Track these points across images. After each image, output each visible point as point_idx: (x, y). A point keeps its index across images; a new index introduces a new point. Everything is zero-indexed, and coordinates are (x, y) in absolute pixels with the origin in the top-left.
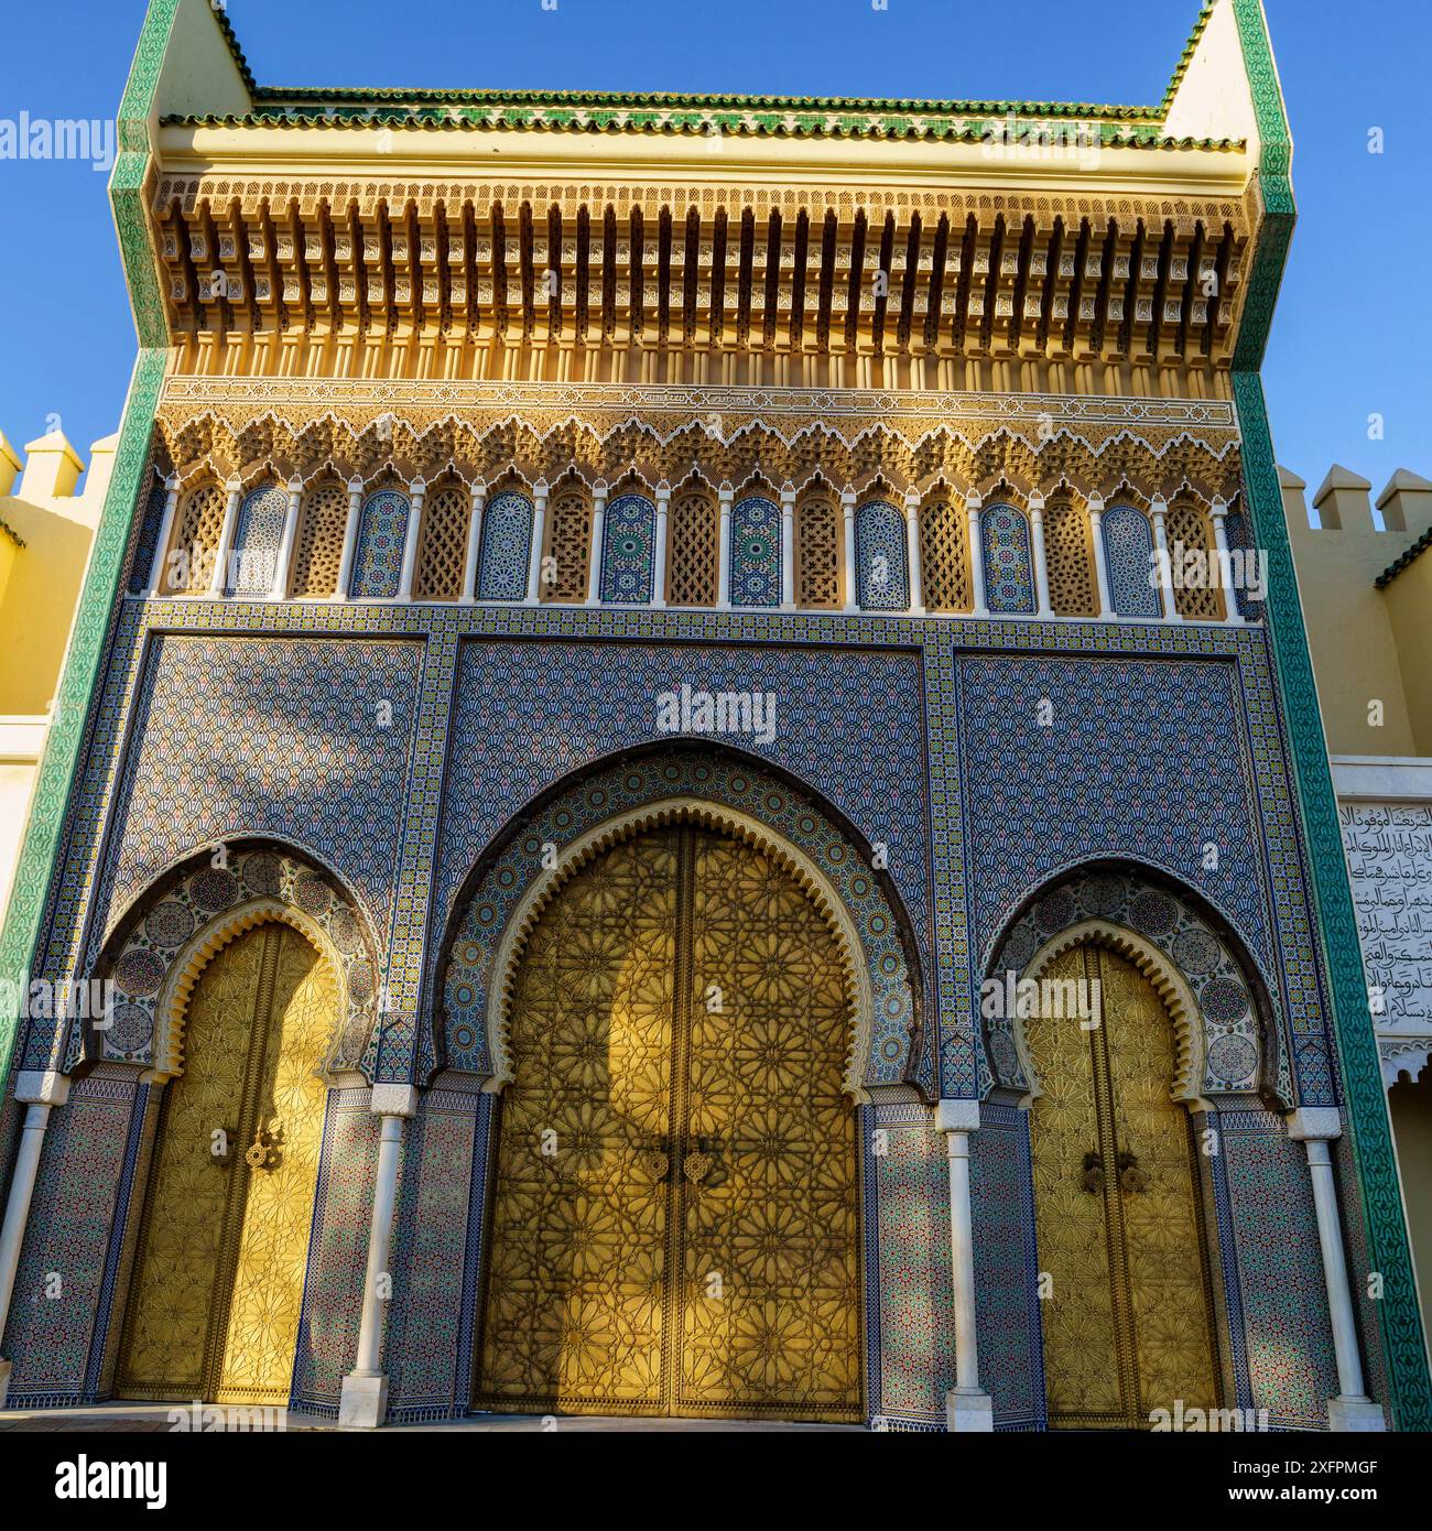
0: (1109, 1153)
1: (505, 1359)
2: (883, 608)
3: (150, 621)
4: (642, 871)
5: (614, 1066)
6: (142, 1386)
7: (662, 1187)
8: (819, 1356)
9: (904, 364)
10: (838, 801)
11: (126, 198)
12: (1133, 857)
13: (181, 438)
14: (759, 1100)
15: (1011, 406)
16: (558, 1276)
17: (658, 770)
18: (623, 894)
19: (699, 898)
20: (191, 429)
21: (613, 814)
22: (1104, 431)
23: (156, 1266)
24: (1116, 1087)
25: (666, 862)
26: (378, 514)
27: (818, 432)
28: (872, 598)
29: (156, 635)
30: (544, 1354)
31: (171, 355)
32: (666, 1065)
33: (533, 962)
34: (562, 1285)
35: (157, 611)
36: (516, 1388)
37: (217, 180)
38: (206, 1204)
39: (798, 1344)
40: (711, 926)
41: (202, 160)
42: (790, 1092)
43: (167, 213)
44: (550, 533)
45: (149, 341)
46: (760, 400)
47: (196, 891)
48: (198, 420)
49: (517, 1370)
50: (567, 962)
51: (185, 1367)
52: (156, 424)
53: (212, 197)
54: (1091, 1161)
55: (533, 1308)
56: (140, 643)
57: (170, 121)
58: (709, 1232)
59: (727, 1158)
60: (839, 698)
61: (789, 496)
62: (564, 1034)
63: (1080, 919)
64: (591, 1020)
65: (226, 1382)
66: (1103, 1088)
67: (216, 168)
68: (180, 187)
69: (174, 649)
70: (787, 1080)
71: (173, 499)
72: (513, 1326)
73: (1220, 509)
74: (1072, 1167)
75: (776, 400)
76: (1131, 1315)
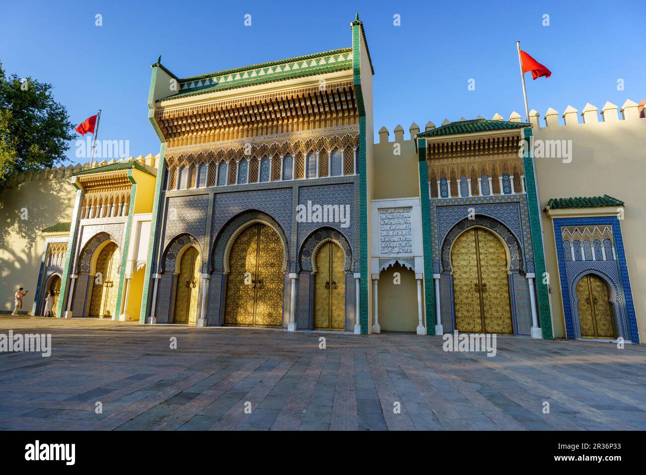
0: (331, 282)
1: (229, 317)
2: (288, 179)
3: (166, 196)
4: (252, 233)
5: (247, 268)
6: (178, 321)
7: (254, 289)
8: (278, 317)
9: (298, 125)
10: (277, 219)
11: (151, 119)
12: (329, 226)
13: (169, 160)
14: (270, 274)
15: (312, 133)
16: (237, 304)
17: (249, 215)
18: (248, 237)
19: (261, 237)
20: (170, 158)
21: (243, 223)
22: (330, 135)
23: (179, 303)
24: (333, 269)
25: (256, 231)
26: (202, 170)
27: (275, 144)
28: (286, 177)
29: (168, 198)
30: (235, 317)
31: (166, 144)
32: (255, 268)
33: (233, 250)
34: (238, 306)
35: (168, 193)
36: (231, 322)
37: (166, 111)
38: (185, 293)
39: (274, 315)
40: (263, 242)
41: (163, 108)
42: (275, 272)
43: (159, 119)
44: (230, 170)
45: (162, 142)
46: (265, 138)
47: (178, 242)
48: (171, 156)
49: (230, 320)
50: (239, 250)
51: (183, 319)
52: (165, 158)
53: (166, 115)
54: (328, 283)
55: (233, 309)
56: (165, 200)
57: (157, 101)
58: (261, 297)
59: (264, 284)
60: (278, 199)
61: (271, 158)
62: (239, 263)
63: (324, 238)
64: (243, 260)
65: (189, 321)
66: (331, 269)
67: (166, 109)
68: (160, 114)
69: (171, 200)
70: (275, 270)
71: (169, 172)
72: (230, 312)
73: (355, 149)
74: (324, 284)
75: (268, 138)
76: (332, 310)
